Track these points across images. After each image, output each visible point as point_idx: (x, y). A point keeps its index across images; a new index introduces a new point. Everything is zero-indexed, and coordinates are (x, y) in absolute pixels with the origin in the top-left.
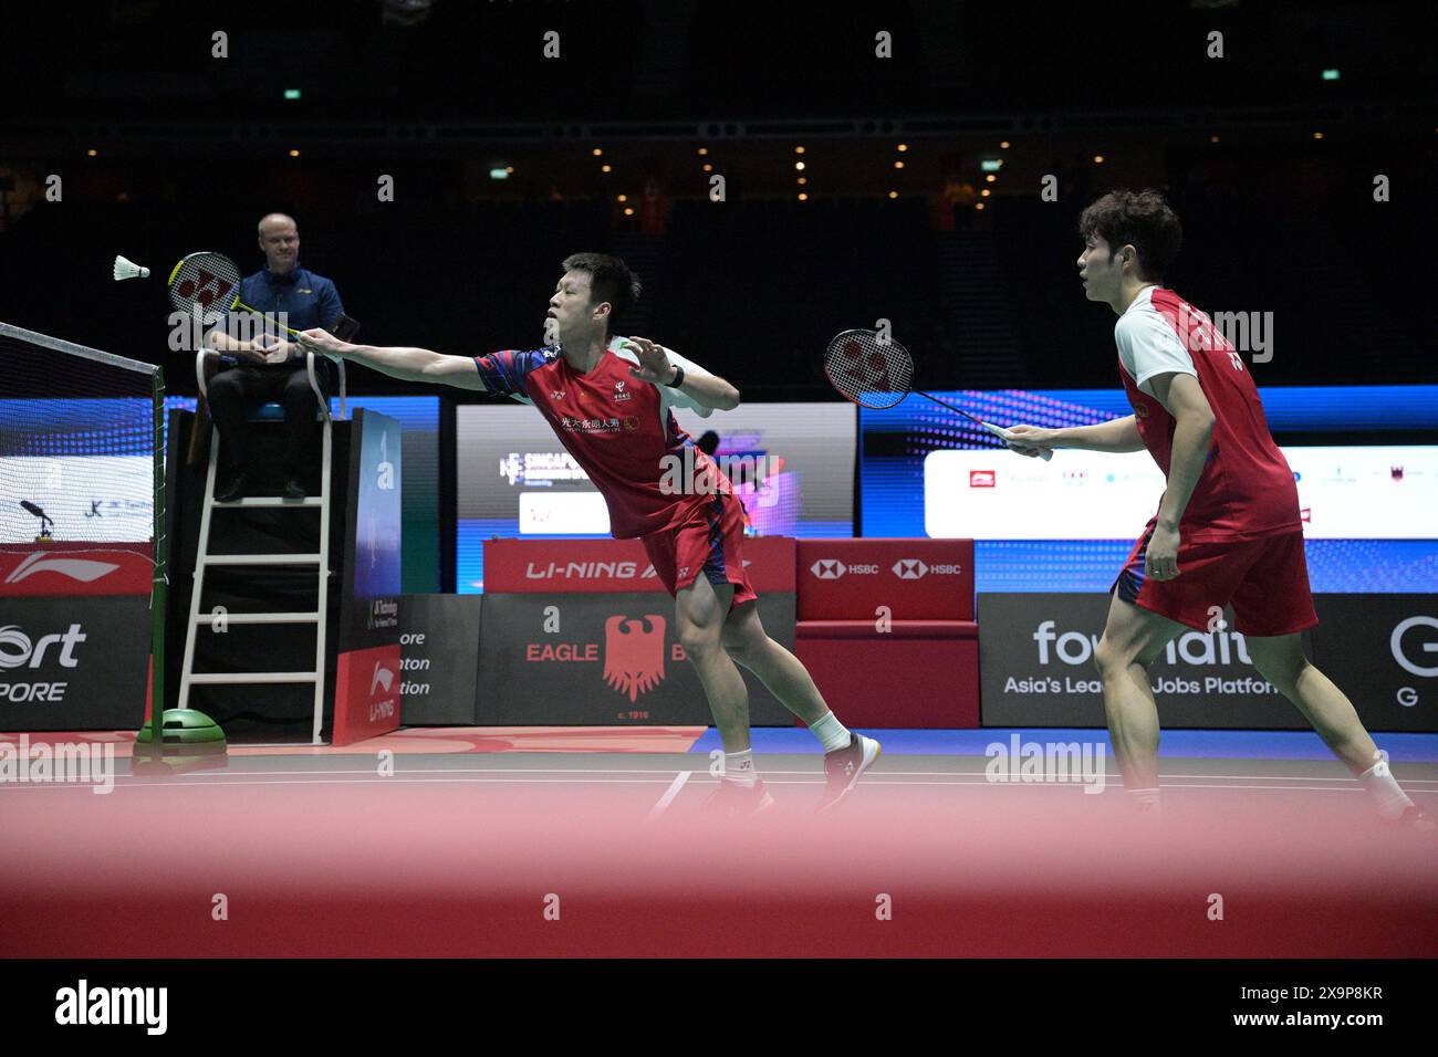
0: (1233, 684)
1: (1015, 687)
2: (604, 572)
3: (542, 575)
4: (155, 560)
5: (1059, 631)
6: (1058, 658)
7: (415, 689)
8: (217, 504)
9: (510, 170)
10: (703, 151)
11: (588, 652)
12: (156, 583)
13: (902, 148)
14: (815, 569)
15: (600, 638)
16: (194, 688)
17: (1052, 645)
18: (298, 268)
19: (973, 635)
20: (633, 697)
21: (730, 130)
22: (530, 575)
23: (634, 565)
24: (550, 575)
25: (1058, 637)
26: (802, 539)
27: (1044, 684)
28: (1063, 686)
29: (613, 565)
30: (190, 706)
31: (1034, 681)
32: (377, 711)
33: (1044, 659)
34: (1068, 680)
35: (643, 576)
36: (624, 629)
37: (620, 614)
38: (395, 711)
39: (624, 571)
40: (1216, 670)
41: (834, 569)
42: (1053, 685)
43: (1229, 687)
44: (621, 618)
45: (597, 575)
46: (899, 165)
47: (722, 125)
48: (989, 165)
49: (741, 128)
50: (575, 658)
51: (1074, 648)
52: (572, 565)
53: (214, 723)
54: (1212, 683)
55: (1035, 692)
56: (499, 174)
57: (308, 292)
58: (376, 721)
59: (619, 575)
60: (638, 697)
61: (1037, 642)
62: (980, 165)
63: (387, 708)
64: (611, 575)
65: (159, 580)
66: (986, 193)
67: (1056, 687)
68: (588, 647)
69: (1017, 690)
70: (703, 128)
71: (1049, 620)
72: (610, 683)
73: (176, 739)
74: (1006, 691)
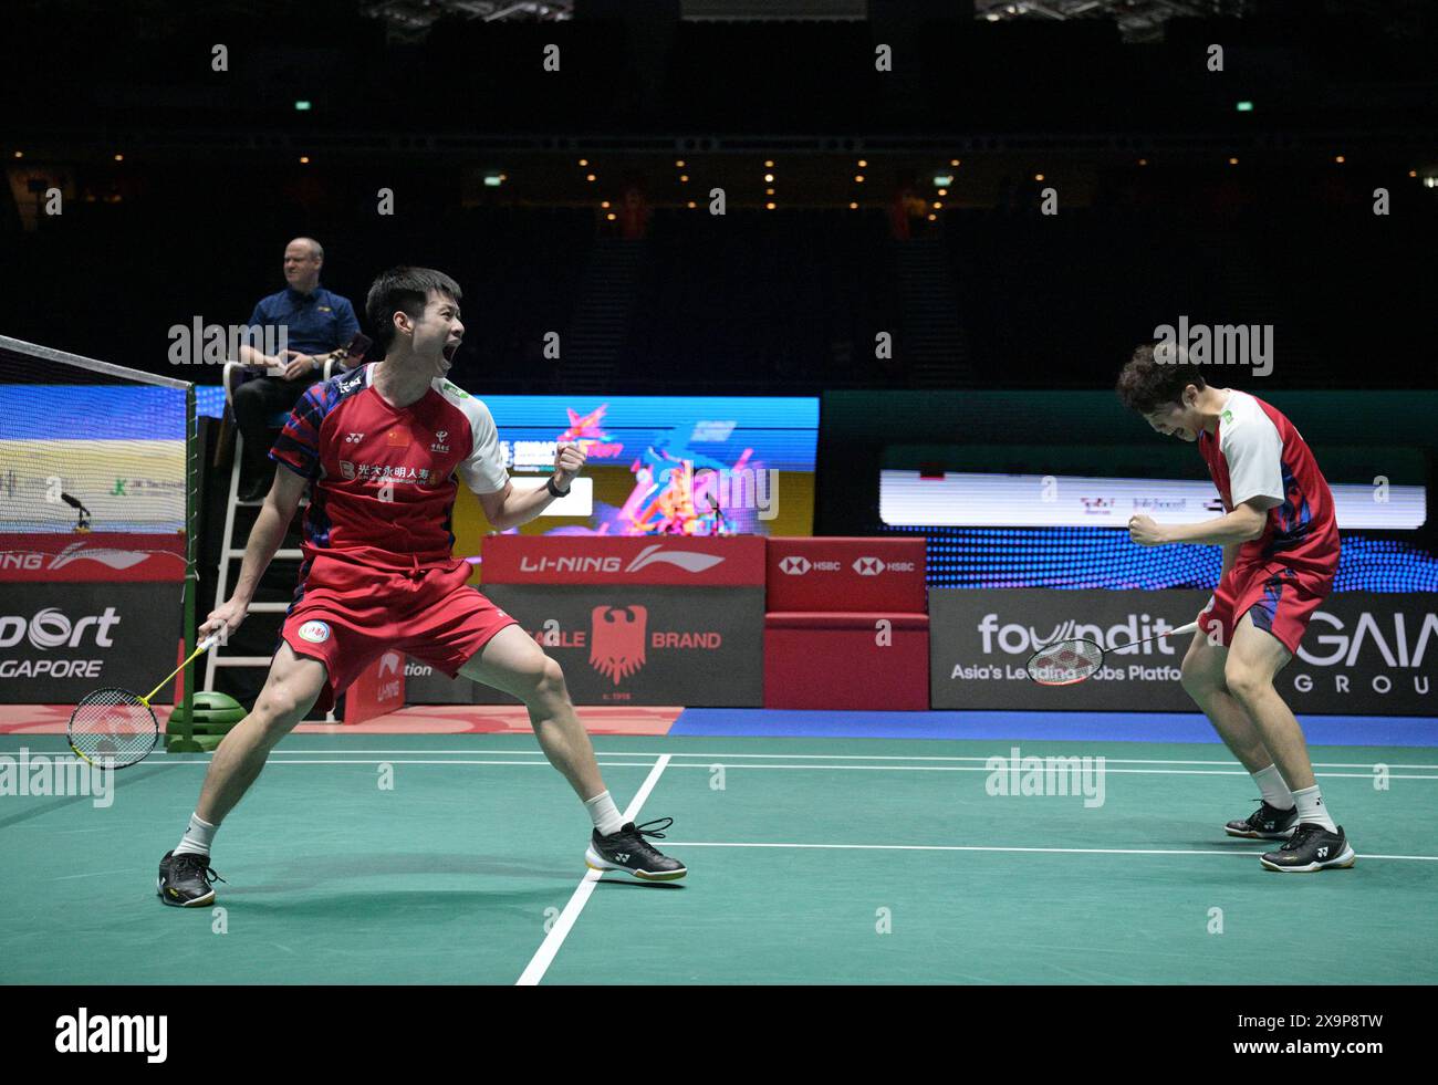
0: (1153, 672)
1: (961, 674)
2: (591, 566)
3: (535, 568)
4: (187, 558)
5: (1001, 623)
6: (1000, 649)
7: (418, 671)
8: (242, 503)
9: (503, 177)
10: (680, 164)
11: (576, 639)
12: (188, 580)
13: (863, 164)
14: (783, 565)
15: (587, 626)
16: (219, 670)
17: (994, 636)
18: (319, 288)
19: (924, 627)
20: (617, 680)
21: (706, 145)
22: (524, 568)
23: (619, 560)
24: (542, 568)
25: (1000, 628)
26: (772, 538)
27: (987, 671)
28: (1004, 673)
29: (600, 560)
30: (215, 688)
31: (978, 668)
32: (385, 692)
33: (987, 648)
34: (1008, 668)
35: (627, 570)
36: (609, 618)
37: (604, 605)
38: (400, 692)
39: (609, 565)
40: (1140, 659)
41: (800, 566)
42: (994, 671)
43: (1150, 675)
44: (608, 608)
45: (585, 569)
46: (860, 179)
47: (698, 140)
48: (941, 181)
49: (715, 143)
50: (564, 644)
51: (1014, 639)
52: (562, 560)
53: (238, 705)
54: (1136, 671)
55: (979, 679)
56: (492, 181)
57: (327, 310)
58: (384, 700)
59: (605, 569)
60: (621, 680)
61: (981, 633)
62: (932, 181)
63: (393, 689)
64: (597, 569)
65: (190, 576)
66: (938, 205)
67: (998, 674)
68: (576, 634)
69: (963, 677)
70: (681, 142)
71: (992, 613)
72: (596, 667)
73: (205, 719)
74: (953, 677)
